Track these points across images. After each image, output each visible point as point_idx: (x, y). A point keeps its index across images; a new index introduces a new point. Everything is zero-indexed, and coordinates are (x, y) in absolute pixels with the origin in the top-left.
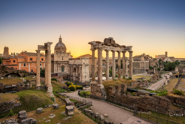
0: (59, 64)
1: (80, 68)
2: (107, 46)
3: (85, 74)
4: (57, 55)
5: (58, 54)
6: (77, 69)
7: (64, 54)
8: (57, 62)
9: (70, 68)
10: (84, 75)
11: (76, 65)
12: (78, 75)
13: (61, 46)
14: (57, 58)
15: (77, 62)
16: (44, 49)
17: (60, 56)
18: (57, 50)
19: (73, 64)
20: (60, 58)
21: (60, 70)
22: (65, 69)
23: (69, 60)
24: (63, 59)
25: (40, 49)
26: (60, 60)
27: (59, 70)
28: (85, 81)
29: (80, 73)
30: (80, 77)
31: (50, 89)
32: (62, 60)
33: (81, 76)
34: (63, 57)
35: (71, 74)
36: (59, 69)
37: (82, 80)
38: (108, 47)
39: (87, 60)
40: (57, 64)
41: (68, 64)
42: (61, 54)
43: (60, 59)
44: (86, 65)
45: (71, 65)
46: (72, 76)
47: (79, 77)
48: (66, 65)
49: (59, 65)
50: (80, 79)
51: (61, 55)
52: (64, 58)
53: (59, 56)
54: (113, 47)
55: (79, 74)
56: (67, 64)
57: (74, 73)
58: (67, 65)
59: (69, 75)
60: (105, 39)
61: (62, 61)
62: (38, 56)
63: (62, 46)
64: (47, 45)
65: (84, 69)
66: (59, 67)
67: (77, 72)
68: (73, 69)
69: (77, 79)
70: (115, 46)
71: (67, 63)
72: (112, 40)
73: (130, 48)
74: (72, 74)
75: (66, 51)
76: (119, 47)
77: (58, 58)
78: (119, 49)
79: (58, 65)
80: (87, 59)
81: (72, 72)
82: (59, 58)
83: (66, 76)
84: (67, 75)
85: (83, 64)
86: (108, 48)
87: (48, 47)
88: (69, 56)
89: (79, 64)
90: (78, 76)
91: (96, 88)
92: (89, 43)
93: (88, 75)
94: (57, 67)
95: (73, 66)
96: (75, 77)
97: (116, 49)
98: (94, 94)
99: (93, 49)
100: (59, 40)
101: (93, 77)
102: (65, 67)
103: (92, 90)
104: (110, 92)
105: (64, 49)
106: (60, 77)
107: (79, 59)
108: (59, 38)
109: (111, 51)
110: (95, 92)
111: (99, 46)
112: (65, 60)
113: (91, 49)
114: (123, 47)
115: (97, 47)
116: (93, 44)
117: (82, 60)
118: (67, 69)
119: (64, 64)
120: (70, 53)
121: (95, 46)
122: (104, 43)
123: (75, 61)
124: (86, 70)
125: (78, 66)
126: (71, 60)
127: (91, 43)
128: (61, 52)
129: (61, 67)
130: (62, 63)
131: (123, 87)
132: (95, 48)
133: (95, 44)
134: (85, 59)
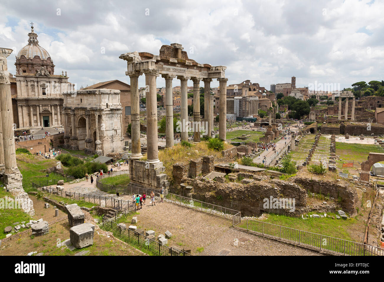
0: (35, 107)
1: (97, 117)
2: (169, 65)
3: (111, 132)
4: (25, 83)
5: (28, 79)
6: (89, 121)
7: (47, 80)
8: (27, 100)
9: (69, 118)
11: (86, 108)
12: (91, 135)
13: (37, 57)
14: (28, 90)
15: (88, 103)
17: (36, 84)
18: (26, 68)
19: (77, 106)
20: (36, 90)
21: (39, 124)
22: (54, 120)
23: (63, 97)
24: (44, 94)
26: (37, 94)
27: (36, 124)
29: (97, 131)
30: (98, 142)
31: (13, 181)
32: (42, 97)
33: (101, 138)
34: (44, 87)
35: (73, 132)
36: (35, 119)
37: (104, 149)
38: (171, 67)
39: (114, 96)
40: (28, 106)
41: (61, 105)
42: (39, 79)
44: (112, 110)
45: (70, 109)
46: (76, 139)
47: (95, 140)
48: (56, 109)
49: (35, 110)
50: (99, 146)
51: (37, 82)
52: (47, 91)
53: (33, 86)
54: (181, 67)
55: (95, 133)
56: (58, 107)
57: (81, 129)
58: (59, 110)
59: (65, 135)
61: (44, 99)
63: (39, 55)
65: (107, 119)
66: (36, 115)
67: (89, 129)
68: (77, 119)
69: (89, 145)
70: (188, 67)
71: (57, 103)
72: (180, 51)
73: (222, 71)
74: (75, 133)
75: (53, 71)
76: (195, 68)
77: (30, 91)
78: (195, 73)
79: (32, 109)
80: (115, 93)
81: (75, 127)
82: (33, 90)
83: (58, 140)
84: (61, 135)
85: (103, 107)
86: (171, 70)
89: (94, 106)
90: (93, 138)
91: (143, 170)
92: (123, 57)
93: (118, 134)
94: (29, 115)
95: (76, 111)
96: (84, 141)
97: (189, 73)
98: (138, 183)
99: (134, 73)
100: (28, 38)
101: (134, 142)
102: (51, 113)
103: (134, 174)
104: (178, 176)
105: (45, 65)
106: (39, 143)
107: (93, 95)
108: (30, 34)
109: (178, 78)
110: (141, 178)
111: (148, 66)
112: (51, 96)
113: (129, 73)
114: (206, 69)
115: (144, 67)
116: (134, 59)
117: (102, 96)
118: (60, 121)
119: (49, 105)
120: (65, 76)
121: (138, 65)
122: (161, 58)
123: (81, 99)
124: (113, 122)
125: (91, 112)
126: (68, 97)
127: (129, 57)
128: (39, 72)
129: (40, 114)
130: (44, 104)
131: (205, 162)
132: (138, 69)
133: (138, 59)
134: (110, 94)
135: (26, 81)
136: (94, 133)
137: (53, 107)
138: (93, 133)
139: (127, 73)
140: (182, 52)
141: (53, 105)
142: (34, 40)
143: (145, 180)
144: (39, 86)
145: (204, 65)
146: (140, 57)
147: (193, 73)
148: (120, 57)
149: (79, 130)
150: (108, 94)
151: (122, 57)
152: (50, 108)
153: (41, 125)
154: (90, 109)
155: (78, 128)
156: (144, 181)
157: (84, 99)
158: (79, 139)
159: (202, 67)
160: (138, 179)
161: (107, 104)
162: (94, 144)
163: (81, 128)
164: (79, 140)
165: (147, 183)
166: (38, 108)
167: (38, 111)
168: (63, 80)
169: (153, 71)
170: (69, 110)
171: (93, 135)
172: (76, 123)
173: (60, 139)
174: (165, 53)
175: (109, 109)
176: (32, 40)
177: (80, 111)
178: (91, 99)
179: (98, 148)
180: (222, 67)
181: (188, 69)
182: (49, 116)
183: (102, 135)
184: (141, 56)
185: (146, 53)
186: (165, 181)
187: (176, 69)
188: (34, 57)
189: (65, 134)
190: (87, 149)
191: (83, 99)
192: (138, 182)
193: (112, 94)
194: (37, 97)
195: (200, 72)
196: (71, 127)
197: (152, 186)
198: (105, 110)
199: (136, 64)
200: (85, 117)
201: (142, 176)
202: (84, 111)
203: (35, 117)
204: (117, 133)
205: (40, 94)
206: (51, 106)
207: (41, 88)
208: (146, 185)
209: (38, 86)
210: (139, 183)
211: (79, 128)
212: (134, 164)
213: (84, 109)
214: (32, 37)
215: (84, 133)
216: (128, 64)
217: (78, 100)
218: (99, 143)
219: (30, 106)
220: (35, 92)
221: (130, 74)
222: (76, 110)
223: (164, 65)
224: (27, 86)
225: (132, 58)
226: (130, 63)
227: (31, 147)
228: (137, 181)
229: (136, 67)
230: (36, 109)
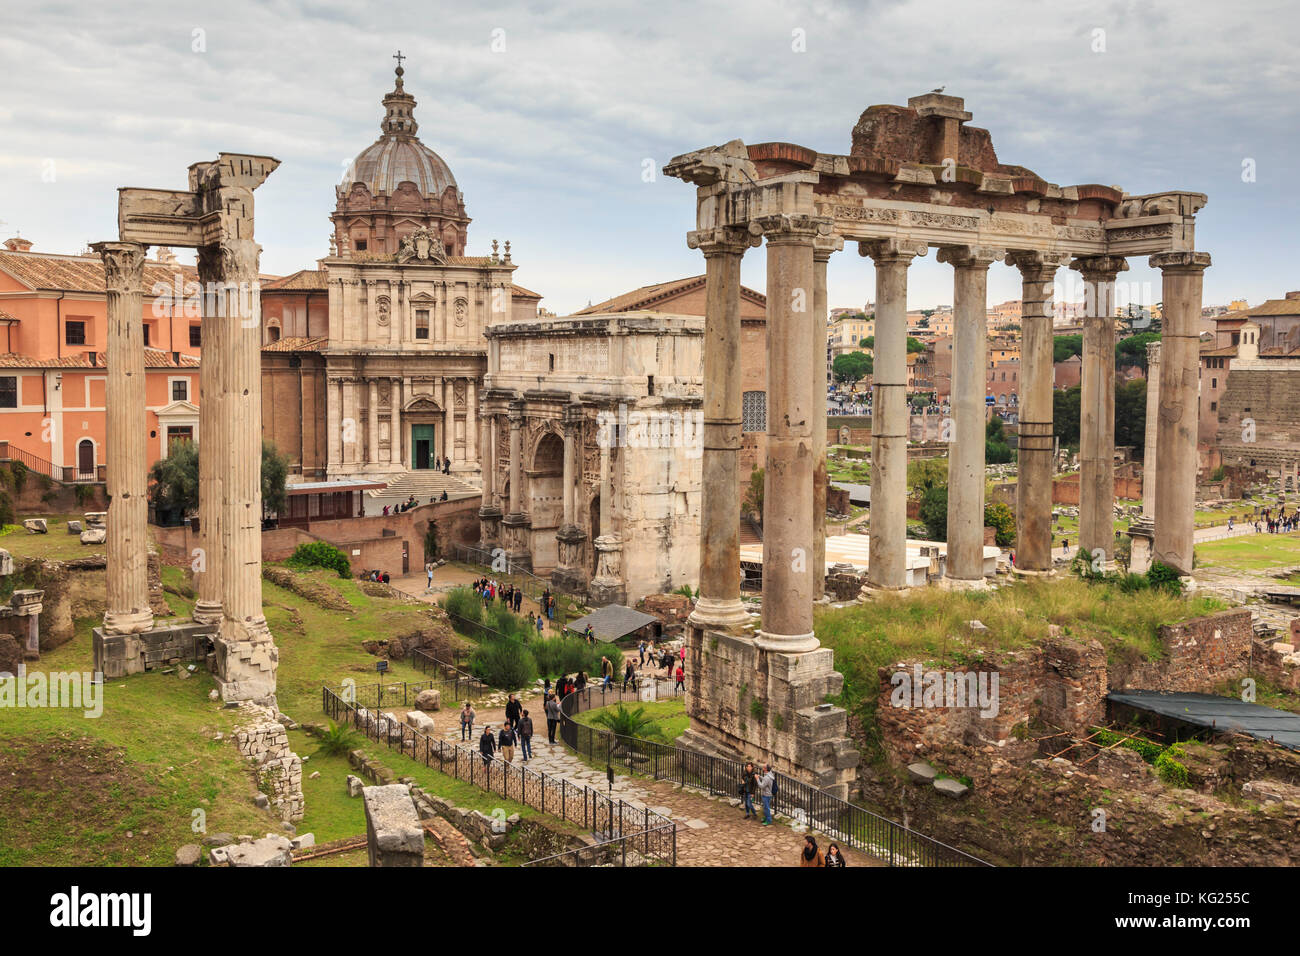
0: (385, 383)
2: (893, 196)
3: (664, 500)
4: (358, 290)
5: (371, 275)
6: (576, 450)
7: (436, 276)
8: (360, 359)
9: (504, 435)
10: (647, 509)
11: (568, 395)
12: (581, 511)
13: (407, 187)
14: (365, 317)
15: (579, 371)
16: (190, 226)
17: (394, 293)
18: (366, 233)
19: (535, 386)
20: (395, 316)
21: (396, 455)
22: (450, 441)
23: (485, 346)
24: (422, 333)
25: (139, 233)
26: (395, 337)
27: (385, 455)
28: (657, 582)
29: (605, 495)
30: (606, 539)
31: (246, 671)
32: (413, 345)
33: (619, 523)
34: (424, 305)
35: (513, 495)
36: (385, 436)
37: (630, 573)
38: (904, 207)
39: (682, 342)
40: (363, 382)
41: (479, 382)
42: (408, 276)
43: (395, 335)
44: (669, 405)
45: (508, 395)
46: (522, 524)
47: (596, 532)
48: (460, 399)
49: (385, 400)
50: (608, 560)
51: (401, 286)
52: (434, 320)
53: (384, 300)
54: (956, 204)
55: (596, 502)
56: (471, 390)
57: (545, 483)
58: (471, 401)
59: (484, 505)
60: (870, 113)
61: (419, 357)
62: (120, 303)
63: (416, 179)
64: (215, 184)
66: (385, 418)
67: (576, 483)
68: (533, 442)
69: (569, 552)
70: (993, 201)
71: (467, 371)
72: (950, 131)
73: (1178, 219)
74: (523, 501)
75: (463, 241)
76: (1033, 206)
77: (373, 321)
78: (1032, 229)
79: (374, 396)
80: (688, 333)
81: (524, 475)
82: (384, 321)
83: (458, 525)
84: (469, 505)
85: (637, 391)
86: (905, 219)
87: (223, 215)
88: (495, 292)
89: (599, 388)
90: (586, 526)
91: (742, 678)
92: (679, 169)
93: (691, 514)
94: (364, 418)
95: (530, 406)
96: (552, 537)
97: (999, 231)
98: (719, 735)
99: (720, 236)
100: (383, 112)
101: (711, 547)
102: (444, 414)
103: (704, 693)
104: (902, 725)
105: (435, 219)
106: (385, 532)
107: (598, 340)
108: (389, 97)
109: (941, 258)
110: (732, 713)
111: (780, 205)
112: (445, 343)
113: (700, 239)
114: (1093, 210)
115: (764, 208)
116: (722, 173)
117: (632, 341)
118: (473, 447)
119: (438, 381)
120: (503, 263)
121: (740, 199)
122: (855, 168)
123: (552, 357)
124: (672, 458)
125: (584, 410)
126: (506, 348)
127: (702, 167)
128: (410, 248)
129: (402, 413)
130: (418, 374)
131: (1055, 669)
132: (739, 219)
133: (740, 173)
134: (666, 333)
135: (364, 281)
136: (592, 504)
137: (450, 389)
138: (589, 503)
139: (694, 239)
140: (965, 133)
141: (449, 380)
142: (401, 119)
143: (747, 724)
144: (407, 302)
145: (1082, 189)
146: (752, 165)
147: (1020, 233)
148: (666, 171)
149: (537, 486)
150: (657, 334)
151: (674, 169)
152: (439, 390)
153: (402, 460)
154: (581, 399)
155: (535, 477)
156: (743, 727)
157: (561, 357)
158: (535, 525)
159: (1073, 203)
160: (720, 717)
161: (651, 378)
162: (590, 553)
163: (546, 480)
164: (536, 530)
165: (756, 740)
166: (396, 390)
167: (396, 401)
168: (494, 276)
169: (800, 226)
170: (503, 400)
171: (588, 510)
172: (527, 458)
173: (468, 522)
174: (880, 140)
175: (660, 401)
176: (394, 120)
177: (544, 407)
178: (588, 357)
179: (605, 571)
180: (1175, 199)
181: (991, 211)
182: (433, 426)
183: (625, 513)
184: (759, 162)
185: (782, 146)
186: (839, 740)
187: (929, 216)
188: (396, 188)
189: (484, 499)
190: (562, 570)
191: (557, 354)
192: (722, 731)
193: (675, 335)
194: (394, 346)
195: (1059, 228)
196: (508, 474)
197: (777, 757)
198: (639, 404)
199: (736, 195)
200: (561, 433)
201: (735, 706)
202: (558, 408)
203: (385, 426)
204: (687, 509)
205: (407, 334)
206: (444, 384)
207: (414, 310)
208: (750, 751)
209: (401, 302)
210: (724, 739)
211: (539, 480)
212: (706, 645)
213: (560, 399)
214: (396, 110)
215: (557, 502)
216: (701, 200)
217: (541, 358)
218: (610, 548)
219: (368, 384)
220: (388, 325)
221: (703, 244)
222: (532, 402)
223: (871, 195)
224: (364, 301)
225: (716, 170)
226: (707, 191)
227: (355, 546)
228: (716, 725)
229: (731, 209)
230: (390, 394)
